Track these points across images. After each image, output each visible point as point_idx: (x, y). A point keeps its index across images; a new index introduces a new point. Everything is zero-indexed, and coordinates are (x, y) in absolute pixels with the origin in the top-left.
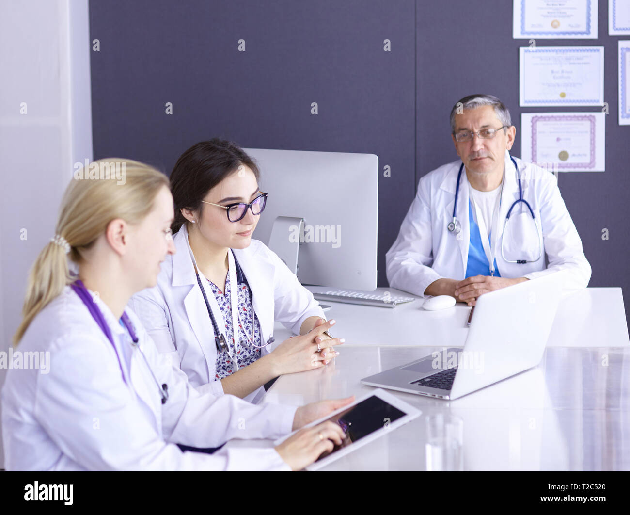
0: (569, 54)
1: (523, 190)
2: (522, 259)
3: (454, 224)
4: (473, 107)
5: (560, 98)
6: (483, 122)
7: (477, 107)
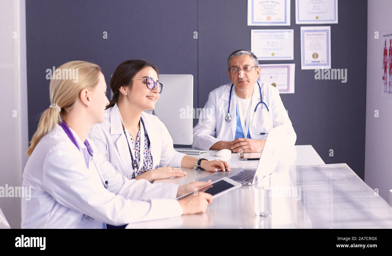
0: (276, 34)
1: (262, 97)
2: (262, 132)
3: (229, 117)
4: (240, 55)
5: (272, 56)
6: (245, 63)
7: (242, 55)
